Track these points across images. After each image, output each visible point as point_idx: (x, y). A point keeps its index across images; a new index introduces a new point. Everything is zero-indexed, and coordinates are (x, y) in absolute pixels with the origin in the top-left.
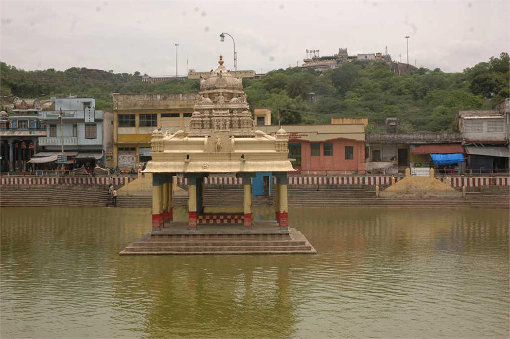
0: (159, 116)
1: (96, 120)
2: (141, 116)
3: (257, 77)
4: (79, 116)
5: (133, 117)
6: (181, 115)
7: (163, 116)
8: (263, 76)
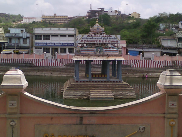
0: (51, 36)
1: (27, 37)
2: (44, 36)
3: (69, 18)
4: (21, 35)
5: (41, 36)
6: (59, 36)
7: (52, 36)
8: (71, 18)
